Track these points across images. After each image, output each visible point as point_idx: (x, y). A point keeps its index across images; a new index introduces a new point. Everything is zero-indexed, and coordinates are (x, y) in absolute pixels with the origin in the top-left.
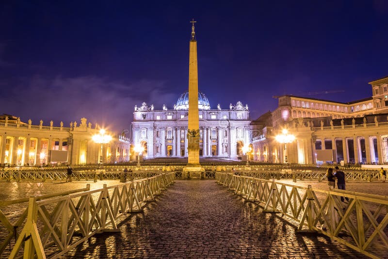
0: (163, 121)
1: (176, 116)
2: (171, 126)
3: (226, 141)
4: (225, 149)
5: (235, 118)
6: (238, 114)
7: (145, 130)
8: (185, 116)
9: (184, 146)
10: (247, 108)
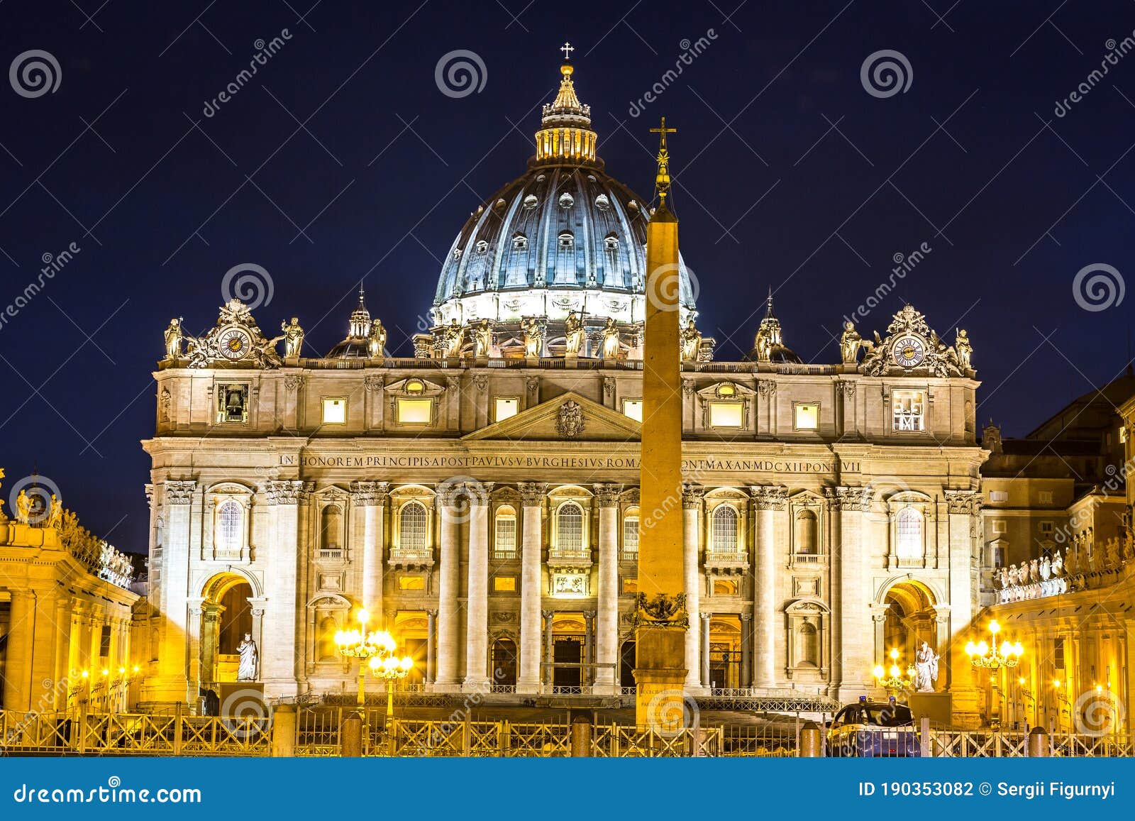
0: (366, 434)
1: (463, 402)
2: (423, 475)
3: (807, 587)
4: (800, 641)
5: (874, 426)
6: (897, 395)
7: (244, 499)
8: (525, 404)
9: (514, 616)
10: (965, 354)
